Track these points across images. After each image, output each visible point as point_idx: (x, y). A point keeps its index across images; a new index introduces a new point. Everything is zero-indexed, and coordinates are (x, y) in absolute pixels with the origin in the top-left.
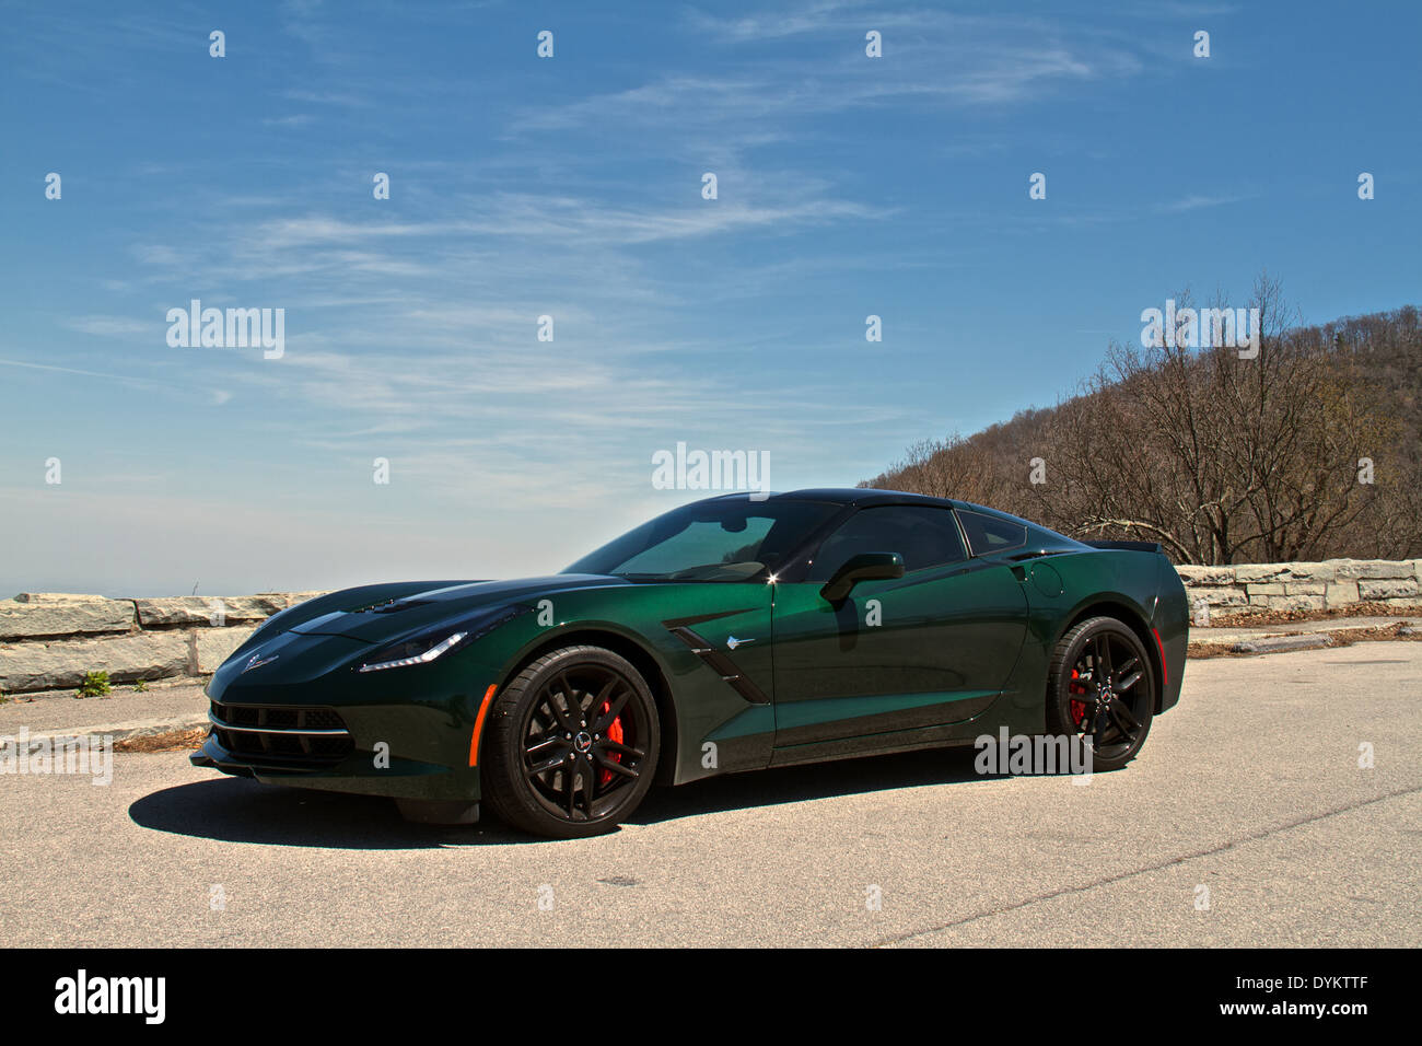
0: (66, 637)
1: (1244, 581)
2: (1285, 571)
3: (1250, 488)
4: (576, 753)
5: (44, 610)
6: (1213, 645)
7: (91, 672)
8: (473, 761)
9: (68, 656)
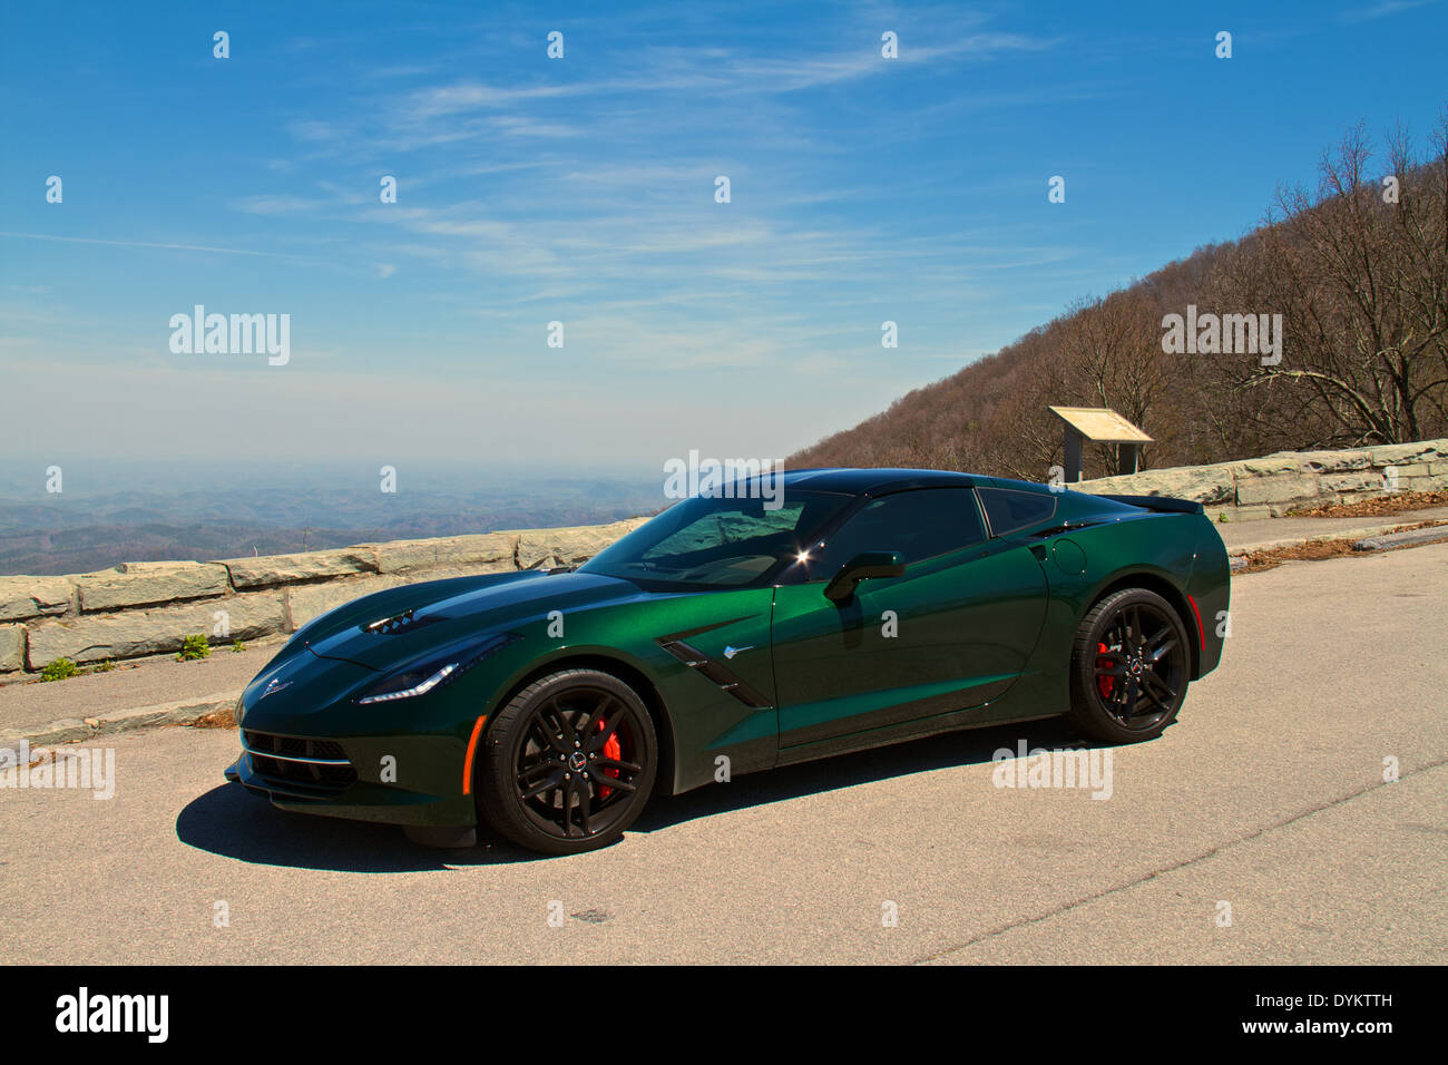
0: (164, 604)
1: (1382, 464)
2: (1429, 450)
3: (1433, 331)
4: (571, 773)
5: (141, 580)
6: (1337, 541)
7: (189, 636)
8: (467, 790)
9: (166, 622)
